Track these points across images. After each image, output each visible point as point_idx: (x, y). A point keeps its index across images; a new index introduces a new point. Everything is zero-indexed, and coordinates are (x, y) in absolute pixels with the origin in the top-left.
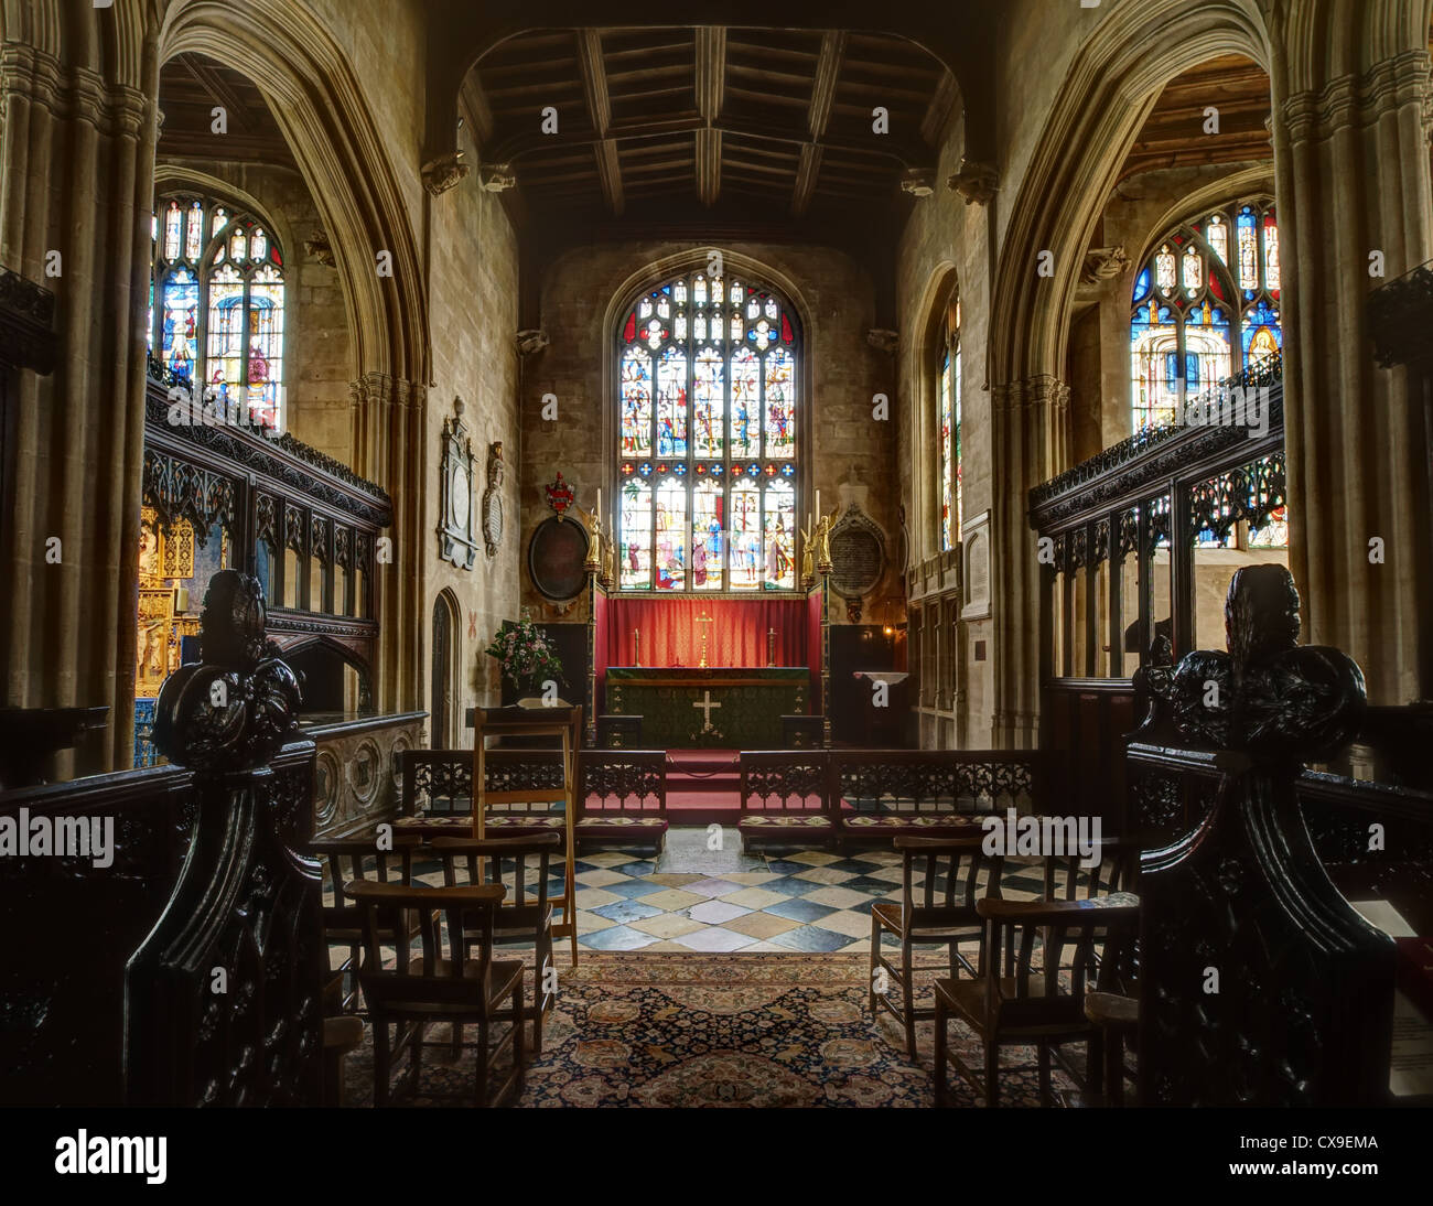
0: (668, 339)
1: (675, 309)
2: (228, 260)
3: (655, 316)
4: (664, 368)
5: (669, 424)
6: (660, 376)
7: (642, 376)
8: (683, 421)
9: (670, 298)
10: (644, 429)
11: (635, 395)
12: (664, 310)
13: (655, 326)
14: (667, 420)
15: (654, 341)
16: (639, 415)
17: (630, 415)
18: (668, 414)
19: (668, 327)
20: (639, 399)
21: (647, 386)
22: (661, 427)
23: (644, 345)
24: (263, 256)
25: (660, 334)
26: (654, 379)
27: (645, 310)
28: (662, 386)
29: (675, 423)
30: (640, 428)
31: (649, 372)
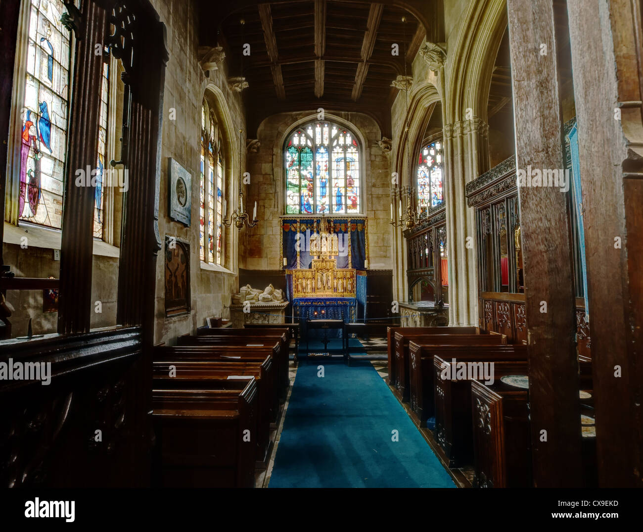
0: (434, 163)
1: (437, 152)
2: (338, 144)
3: (429, 154)
4: (433, 173)
5: (436, 194)
6: (432, 176)
7: (425, 176)
8: (441, 193)
9: (434, 148)
10: (427, 197)
11: (423, 183)
12: (432, 152)
13: (429, 158)
14: (435, 193)
15: (429, 164)
16: (425, 191)
17: (421, 191)
18: (435, 190)
19: (434, 158)
20: (424, 185)
21: (427, 180)
22: (433, 196)
23: (426, 165)
24: (350, 143)
25: (431, 161)
26: (430, 178)
27: (425, 152)
28: (433, 180)
29: (438, 194)
30: (425, 196)
31: (428, 175)
